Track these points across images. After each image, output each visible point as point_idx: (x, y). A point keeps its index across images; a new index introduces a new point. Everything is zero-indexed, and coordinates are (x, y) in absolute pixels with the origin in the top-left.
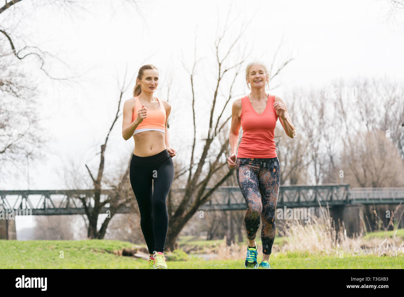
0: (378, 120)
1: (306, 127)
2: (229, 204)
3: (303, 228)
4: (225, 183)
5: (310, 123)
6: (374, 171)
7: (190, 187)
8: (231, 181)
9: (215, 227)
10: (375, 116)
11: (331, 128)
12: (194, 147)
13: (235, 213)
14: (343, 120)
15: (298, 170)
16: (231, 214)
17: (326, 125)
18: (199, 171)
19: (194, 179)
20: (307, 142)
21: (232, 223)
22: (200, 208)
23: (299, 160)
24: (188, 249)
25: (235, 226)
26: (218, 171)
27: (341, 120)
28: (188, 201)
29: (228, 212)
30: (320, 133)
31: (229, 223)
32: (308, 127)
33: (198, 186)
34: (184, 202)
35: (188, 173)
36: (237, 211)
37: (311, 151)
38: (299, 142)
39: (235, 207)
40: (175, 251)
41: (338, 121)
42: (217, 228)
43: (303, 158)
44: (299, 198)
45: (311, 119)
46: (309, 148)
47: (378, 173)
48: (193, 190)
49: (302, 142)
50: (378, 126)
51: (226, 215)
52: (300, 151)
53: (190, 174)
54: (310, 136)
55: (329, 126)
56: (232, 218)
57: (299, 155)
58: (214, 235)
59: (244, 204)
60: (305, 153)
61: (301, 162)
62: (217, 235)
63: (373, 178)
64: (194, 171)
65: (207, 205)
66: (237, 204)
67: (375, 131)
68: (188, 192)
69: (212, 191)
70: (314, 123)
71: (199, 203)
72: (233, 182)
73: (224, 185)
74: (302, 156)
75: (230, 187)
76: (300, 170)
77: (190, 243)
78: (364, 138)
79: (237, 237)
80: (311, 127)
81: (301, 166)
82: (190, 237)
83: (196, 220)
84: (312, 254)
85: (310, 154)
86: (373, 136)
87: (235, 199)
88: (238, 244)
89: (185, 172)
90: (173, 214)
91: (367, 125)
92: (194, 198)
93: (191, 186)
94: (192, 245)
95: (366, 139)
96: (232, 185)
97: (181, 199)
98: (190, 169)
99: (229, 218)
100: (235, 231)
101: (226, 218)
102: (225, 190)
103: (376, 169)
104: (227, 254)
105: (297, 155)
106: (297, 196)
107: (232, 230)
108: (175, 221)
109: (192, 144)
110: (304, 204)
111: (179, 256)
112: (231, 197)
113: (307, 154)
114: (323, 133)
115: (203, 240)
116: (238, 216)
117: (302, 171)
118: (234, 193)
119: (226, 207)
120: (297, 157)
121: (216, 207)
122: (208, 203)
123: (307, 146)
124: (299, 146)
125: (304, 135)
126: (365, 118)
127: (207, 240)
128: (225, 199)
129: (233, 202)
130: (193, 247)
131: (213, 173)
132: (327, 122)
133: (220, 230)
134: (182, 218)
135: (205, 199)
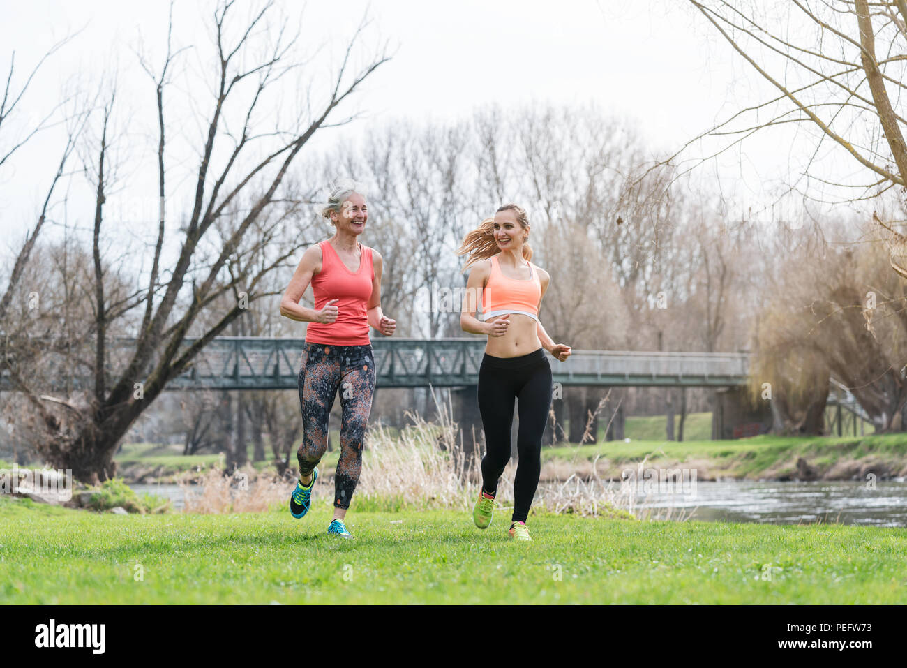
0: (573, 198)
1: (413, 208)
2: (235, 376)
3: (392, 444)
4: (229, 328)
5: (423, 201)
6: (559, 313)
7: (146, 337)
8: (243, 325)
9: (202, 425)
10: (565, 192)
11: (468, 212)
12: (159, 247)
13: (248, 395)
14: (496, 196)
15: (392, 304)
16: (241, 397)
17: (459, 206)
18: (169, 301)
19: (157, 318)
20: (413, 241)
21: (241, 418)
22: (169, 384)
23: (395, 282)
24: (141, 472)
25: (248, 424)
26: (213, 303)
27: (491, 196)
28: (141, 367)
29: (234, 394)
30: (445, 222)
31: (235, 418)
32: (419, 208)
33: (164, 336)
34: (134, 372)
35: (144, 305)
36: (255, 392)
37: (423, 263)
38: (397, 243)
39: (248, 382)
40: (108, 482)
41: (485, 198)
42: (208, 427)
43: (405, 277)
44: (392, 367)
45: (426, 191)
46: (418, 255)
47: (567, 317)
48: (154, 344)
49: (402, 242)
50: (572, 214)
51: (230, 399)
52: (397, 261)
53: (149, 309)
54: (423, 230)
55: (464, 208)
56: (243, 406)
57: (395, 272)
58: (202, 443)
59: (270, 377)
60: (410, 266)
61: (399, 285)
62: (208, 444)
63: (556, 326)
64: (157, 300)
65: (186, 378)
66: (253, 377)
67: (565, 223)
68: (144, 347)
69: (198, 346)
70: (432, 201)
71: (167, 373)
72: (246, 326)
73: (227, 334)
74: (401, 273)
75: (240, 337)
76: (397, 304)
77: (146, 460)
78: (540, 239)
79: (251, 449)
80: (425, 209)
81: (400, 294)
82: (146, 446)
83: (161, 408)
84: (409, 504)
85: (420, 269)
86: (561, 235)
87: (249, 364)
88: (253, 466)
89: (139, 302)
90: (107, 396)
91: (547, 211)
92: (156, 359)
93: (151, 336)
94: (150, 465)
95: (545, 241)
96: (244, 335)
97: (126, 363)
98: (150, 297)
99: (235, 405)
100: (249, 435)
101: (228, 407)
102: (227, 344)
103: (562, 307)
104: (223, 494)
105: (392, 270)
106: (388, 361)
107: (241, 433)
108: (112, 411)
109: (155, 241)
110: (403, 380)
111: (115, 494)
112: (241, 359)
113: (414, 270)
114: (450, 224)
115: (176, 453)
116: (256, 402)
117: (401, 305)
118: (247, 351)
119: (228, 382)
120: (391, 276)
121: (205, 383)
122: (189, 374)
123: (414, 252)
124: (397, 251)
125: (409, 227)
126: (543, 192)
127: (185, 453)
128: (227, 363)
129: (244, 370)
130: (152, 469)
131: (201, 307)
132: (462, 198)
133: (215, 433)
134: (126, 405)
135: (181, 364)
